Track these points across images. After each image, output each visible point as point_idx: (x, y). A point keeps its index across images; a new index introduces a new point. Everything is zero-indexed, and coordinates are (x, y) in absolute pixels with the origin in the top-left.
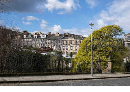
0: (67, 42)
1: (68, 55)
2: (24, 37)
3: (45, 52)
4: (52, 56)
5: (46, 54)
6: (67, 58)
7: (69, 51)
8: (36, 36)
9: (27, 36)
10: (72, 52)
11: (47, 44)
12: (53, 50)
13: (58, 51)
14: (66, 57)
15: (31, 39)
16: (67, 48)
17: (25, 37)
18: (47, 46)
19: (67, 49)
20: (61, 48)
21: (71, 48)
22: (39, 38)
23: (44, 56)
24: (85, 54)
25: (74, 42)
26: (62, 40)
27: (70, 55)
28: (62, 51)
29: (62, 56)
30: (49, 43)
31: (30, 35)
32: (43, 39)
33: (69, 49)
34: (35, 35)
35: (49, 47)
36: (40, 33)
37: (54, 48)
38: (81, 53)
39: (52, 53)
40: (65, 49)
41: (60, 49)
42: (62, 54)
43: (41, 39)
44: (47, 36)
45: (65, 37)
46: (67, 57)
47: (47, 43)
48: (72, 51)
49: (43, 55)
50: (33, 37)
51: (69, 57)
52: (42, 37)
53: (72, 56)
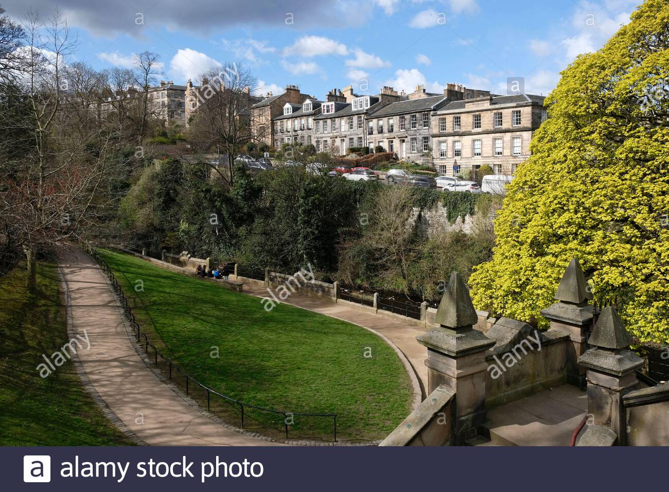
0: (457, 121)
1: (461, 178)
2: (285, 114)
3: (363, 169)
4: (390, 187)
5: (365, 177)
6: (456, 194)
7: (467, 162)
8: (330, 104)
9: (295, 110)
10: (478, 167)
11: (376, 135)
12: (397, 159)
13: (419, 162)
14: (452, 189)
15: (311, 120)
16: (458, 146)
17: (290, 113)
18: (372, 146)
19: (458, 153)
20: (431, 150)
21: (473, 148)
22: (341, 112)
23: (354, 187)
24: (592, 152)
25: (487, 121)
26: (439, 112)
27: (471, 179)
28: (436, 161)
29: (434, 186)
30: (381, 131)
31: (308, 101)
32: (358, 114)
33: (466, 152)
34: (329, 100)
35: (380, 149)
36: (347, 94)
37: (403, 151)
38: (558, 154)
39: (393, 172)
40: (450, 153)
41: (427, 155)
42: (437, 175)
43: (350, 116)
44: (374, 100)
45: (449, 100)
46: (459, 189)
47: (375, 132)
48: (478, 161)
49: (352, 182)
50: (320, 112)
51: (466, 186)
52: (354, 109)
53: (479, 184)
